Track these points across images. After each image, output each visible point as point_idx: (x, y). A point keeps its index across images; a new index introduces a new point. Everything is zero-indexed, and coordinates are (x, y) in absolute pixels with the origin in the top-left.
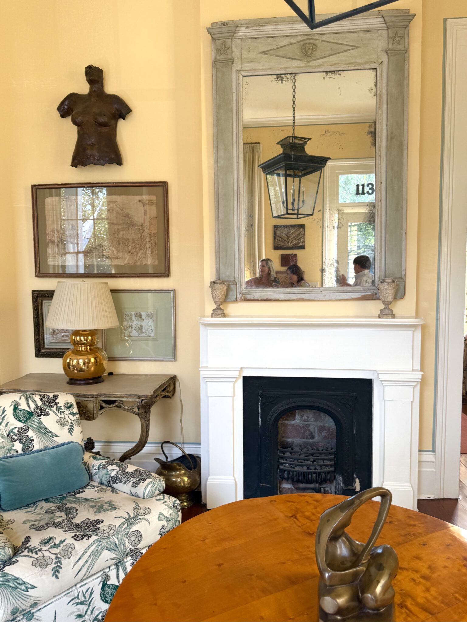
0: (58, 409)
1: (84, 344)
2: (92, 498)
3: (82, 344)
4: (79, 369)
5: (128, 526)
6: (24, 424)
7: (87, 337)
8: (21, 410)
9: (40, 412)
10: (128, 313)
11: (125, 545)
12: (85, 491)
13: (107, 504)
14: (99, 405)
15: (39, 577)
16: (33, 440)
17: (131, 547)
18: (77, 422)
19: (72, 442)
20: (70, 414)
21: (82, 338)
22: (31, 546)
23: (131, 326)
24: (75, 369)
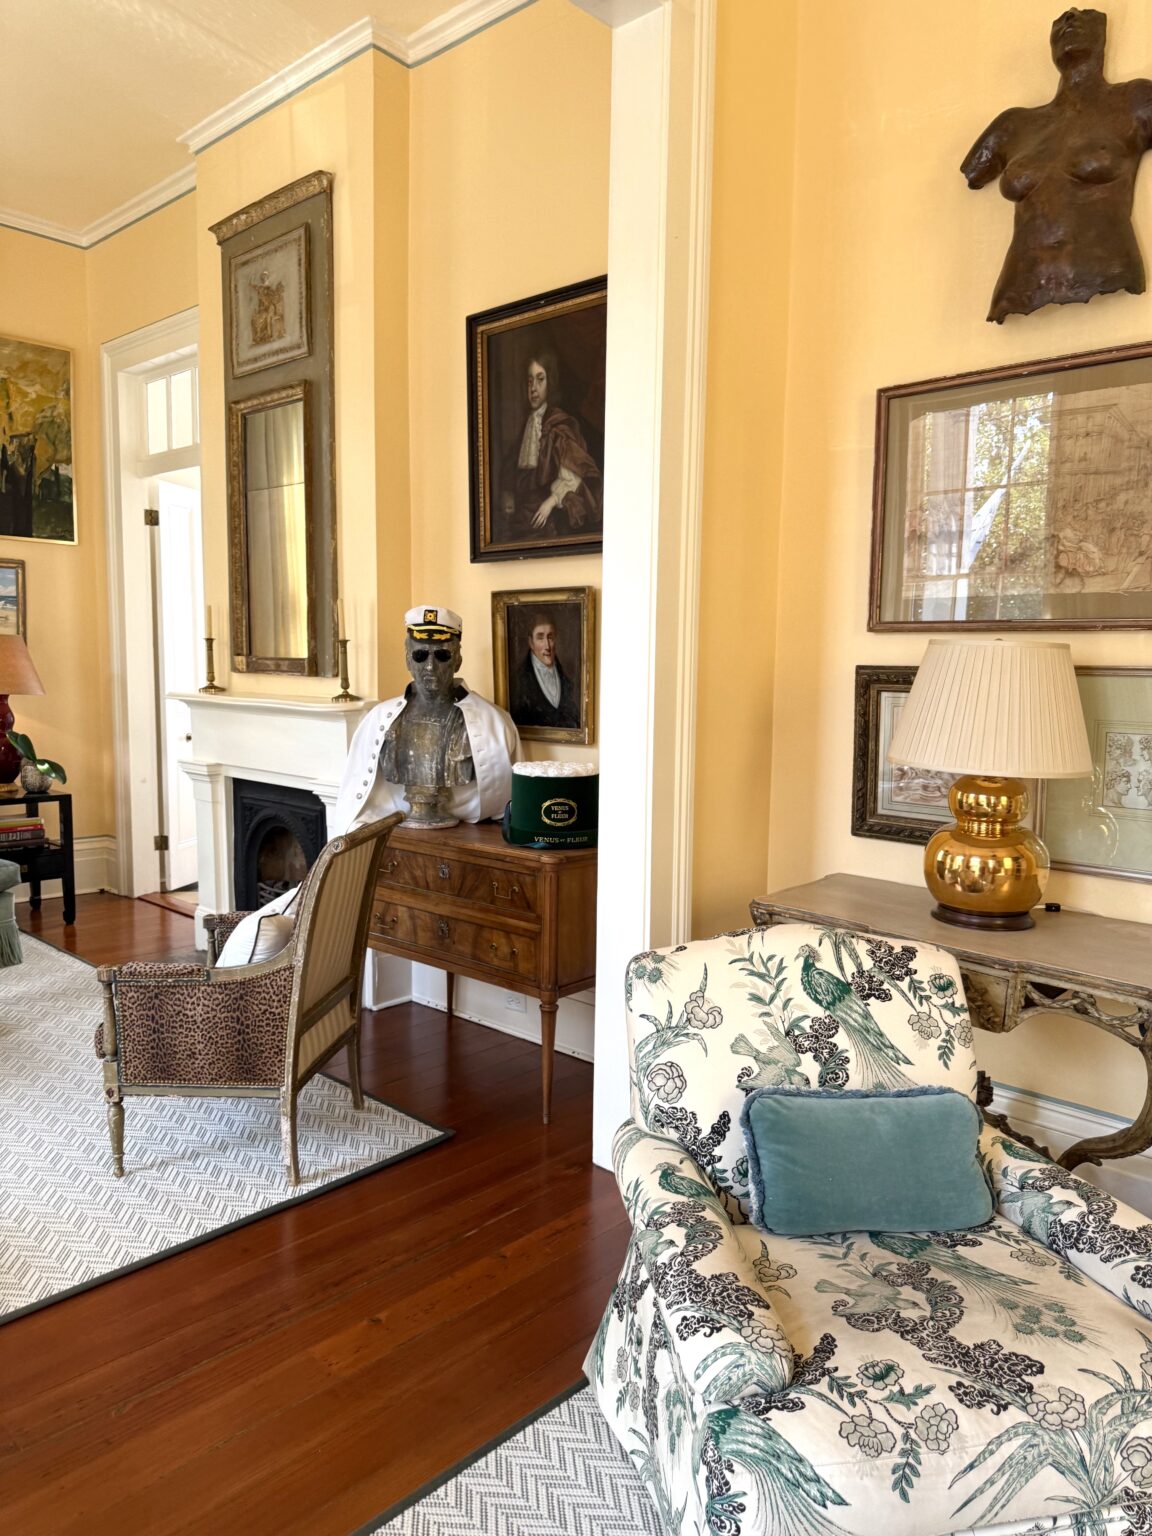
0: (915, 987)
1: (986, 815)
2: (1003, 1275)
3: (980, 815)
4: (967, 882)
5: (1123, 1413)
6: (828, 1013)
7: (998, 798)
8: (821, 974)
9: (866, 985)
10: (1119, 736)
11: (1111, 1470)
12: (981, 1244)
13: (1052, 1313)
14: (1023, 993)
15: (858, 1479)
16: (847, 1060)
17: (1129, 1483)
18: (964, 1034)
19: (950, 1090)
20: (945, 1006)
21: (983, 799)
22: (836, 1369)
23: (1127, 776)
24: (957, 882)
